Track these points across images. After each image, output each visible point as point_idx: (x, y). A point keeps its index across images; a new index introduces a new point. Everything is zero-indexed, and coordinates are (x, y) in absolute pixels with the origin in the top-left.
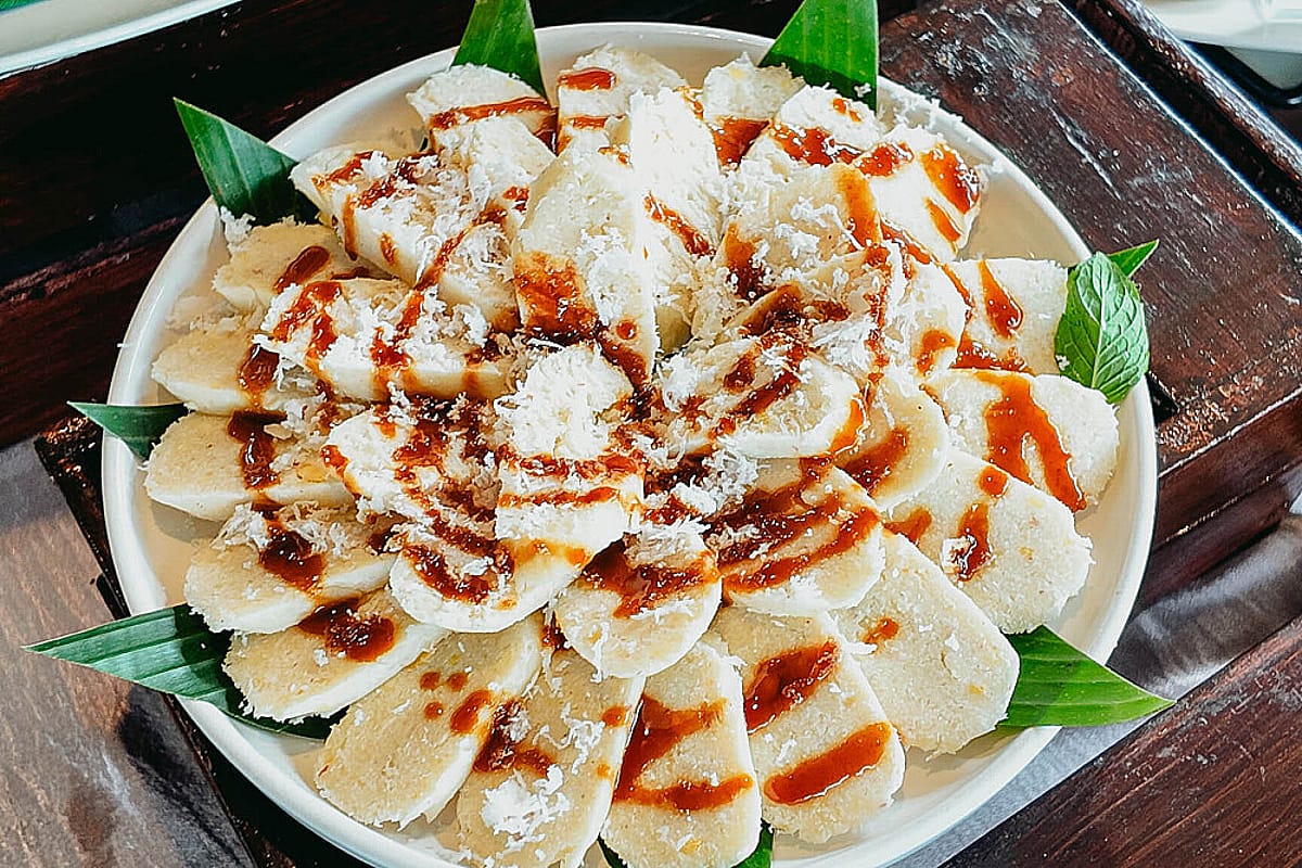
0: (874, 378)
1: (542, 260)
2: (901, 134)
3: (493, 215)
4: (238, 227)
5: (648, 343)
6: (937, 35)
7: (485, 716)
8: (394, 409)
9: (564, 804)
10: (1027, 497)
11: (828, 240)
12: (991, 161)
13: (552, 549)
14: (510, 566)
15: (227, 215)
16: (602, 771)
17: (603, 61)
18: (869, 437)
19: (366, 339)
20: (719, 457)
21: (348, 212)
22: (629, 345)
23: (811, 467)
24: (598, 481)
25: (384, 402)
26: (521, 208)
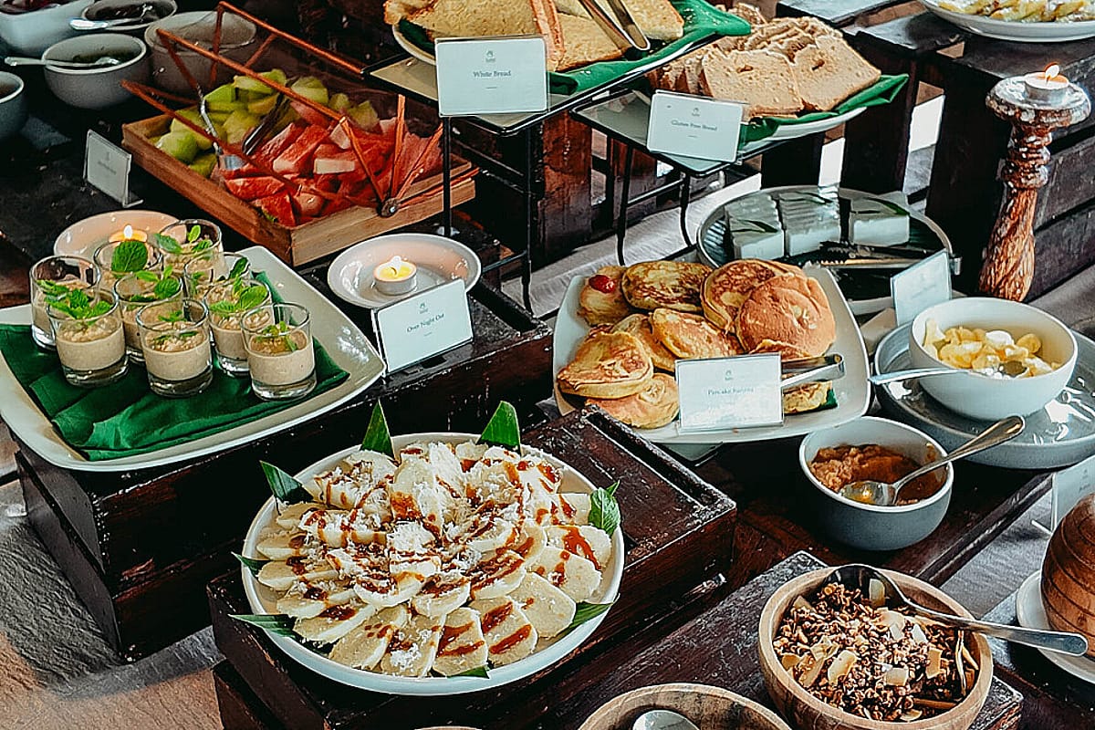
0: (521, 523)
1: (400, 494)
2: (528, 458)
3: (381, 486)
4: (283, 505)
5: (439, 523)
6: (545, 436)
7: (389, 632)
8: (349, 547)
9: (419, 655)
10: (578, 559)
11: (503, 486)
12: (563, 467)
13: (410, 575)
14: (395, 582)
15: (279, 501)
16: (432, 644)
17: (417, 446)
18: (519, 541)
19: (339, 524)
20: (468, 551)
21: (329, 486)
22: (432, 523)
23: (500, 551)
24: (426, 557)
25: (345, 545)
26: (391, 482)
